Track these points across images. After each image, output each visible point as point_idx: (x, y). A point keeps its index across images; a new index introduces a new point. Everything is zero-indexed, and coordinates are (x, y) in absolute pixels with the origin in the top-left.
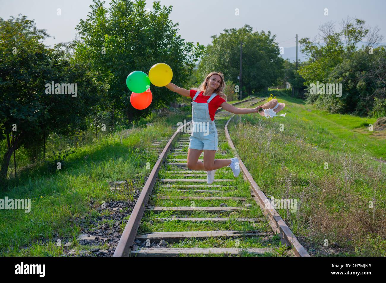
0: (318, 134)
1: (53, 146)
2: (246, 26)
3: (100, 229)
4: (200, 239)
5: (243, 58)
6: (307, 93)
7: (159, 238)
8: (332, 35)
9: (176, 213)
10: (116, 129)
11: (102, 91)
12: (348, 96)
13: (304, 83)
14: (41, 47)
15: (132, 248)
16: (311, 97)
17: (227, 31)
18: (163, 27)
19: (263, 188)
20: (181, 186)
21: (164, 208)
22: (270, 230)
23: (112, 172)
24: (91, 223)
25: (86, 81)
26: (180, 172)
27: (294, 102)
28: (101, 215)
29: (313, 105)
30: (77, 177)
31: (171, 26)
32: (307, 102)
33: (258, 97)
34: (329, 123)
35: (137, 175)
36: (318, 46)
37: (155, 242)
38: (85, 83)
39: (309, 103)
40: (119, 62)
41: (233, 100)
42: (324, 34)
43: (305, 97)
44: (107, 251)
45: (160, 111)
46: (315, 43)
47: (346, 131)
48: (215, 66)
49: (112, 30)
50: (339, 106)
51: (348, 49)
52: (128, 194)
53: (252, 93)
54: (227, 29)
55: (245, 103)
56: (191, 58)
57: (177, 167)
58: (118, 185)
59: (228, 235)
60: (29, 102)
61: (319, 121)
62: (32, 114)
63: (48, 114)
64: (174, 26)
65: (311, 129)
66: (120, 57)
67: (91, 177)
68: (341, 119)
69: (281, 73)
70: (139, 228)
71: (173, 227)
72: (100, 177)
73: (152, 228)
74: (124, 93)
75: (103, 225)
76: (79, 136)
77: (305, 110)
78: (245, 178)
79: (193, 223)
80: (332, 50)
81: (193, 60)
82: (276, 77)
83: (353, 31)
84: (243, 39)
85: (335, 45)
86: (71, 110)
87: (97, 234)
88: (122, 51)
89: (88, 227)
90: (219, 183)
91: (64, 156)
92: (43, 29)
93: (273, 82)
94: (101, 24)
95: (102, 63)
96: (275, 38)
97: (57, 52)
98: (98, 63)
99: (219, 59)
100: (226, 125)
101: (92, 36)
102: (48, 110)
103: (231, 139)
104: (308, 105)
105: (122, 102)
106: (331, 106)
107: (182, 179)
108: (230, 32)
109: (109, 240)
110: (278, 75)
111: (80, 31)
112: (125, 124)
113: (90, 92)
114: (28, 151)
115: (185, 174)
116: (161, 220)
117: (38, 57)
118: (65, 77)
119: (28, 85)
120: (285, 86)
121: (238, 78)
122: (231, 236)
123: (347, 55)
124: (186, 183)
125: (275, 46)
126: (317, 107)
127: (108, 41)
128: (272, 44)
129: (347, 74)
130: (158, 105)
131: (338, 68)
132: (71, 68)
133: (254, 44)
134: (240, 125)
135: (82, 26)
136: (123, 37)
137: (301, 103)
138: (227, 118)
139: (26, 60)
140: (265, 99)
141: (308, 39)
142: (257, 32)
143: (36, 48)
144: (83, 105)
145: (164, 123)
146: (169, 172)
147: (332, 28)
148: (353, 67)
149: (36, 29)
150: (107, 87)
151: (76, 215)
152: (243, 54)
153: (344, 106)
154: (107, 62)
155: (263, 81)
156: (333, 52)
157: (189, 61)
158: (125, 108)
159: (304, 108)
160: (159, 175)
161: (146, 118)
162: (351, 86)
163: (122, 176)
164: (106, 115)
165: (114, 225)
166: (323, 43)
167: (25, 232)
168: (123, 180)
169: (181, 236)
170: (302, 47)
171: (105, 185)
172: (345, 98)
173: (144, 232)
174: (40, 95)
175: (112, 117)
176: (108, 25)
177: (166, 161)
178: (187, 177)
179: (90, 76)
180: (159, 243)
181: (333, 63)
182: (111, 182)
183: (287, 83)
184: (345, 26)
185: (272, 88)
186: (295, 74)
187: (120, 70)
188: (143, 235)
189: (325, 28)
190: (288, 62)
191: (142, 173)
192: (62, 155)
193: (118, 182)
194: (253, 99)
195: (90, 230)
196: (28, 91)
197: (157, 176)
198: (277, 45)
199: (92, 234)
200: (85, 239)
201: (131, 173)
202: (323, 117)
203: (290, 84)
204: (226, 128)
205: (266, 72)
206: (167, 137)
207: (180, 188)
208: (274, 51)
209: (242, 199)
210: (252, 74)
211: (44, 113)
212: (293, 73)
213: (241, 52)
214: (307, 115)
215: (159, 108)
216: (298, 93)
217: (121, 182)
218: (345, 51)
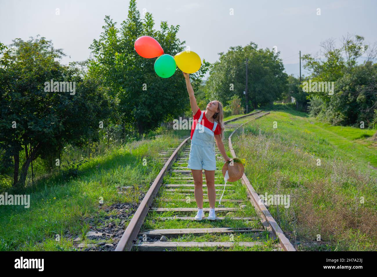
0: (317, 144)
1: (68, 158)
2: (252, 44)
3: (107, 227)
4: (197, 235)
5: (248, 74)
6: (310, 106)
7: (160, 234)
8: (333, 51)
9: (177, 213)
10: (127, 142)
11: (112, 105)
12: (349, 109)
13: (307, 97)
14: (56, 65)
15: (134, 242)
16: (314, 110)
17: (233, 49)
18: (170, 45)
19: (258, 191)
20: (183, 190)
21: (167, 209)
22: (262, 227)
23: (120, 178)
24: (99, 222)
25: (98, 96)
26: (183, 178)
27: (298, 115)
28: (109, 215)
29: (316, 117)
30: (88, 183)
31: (178, 44)
32: (310, 115)
33: (263, 111)
34: (331, 134)
35: (143, 181)
36: (320, 61)
37: (156, 237)
38: (97, 97)
39: (312, 116)
40: (130, 78)
41: (239, 114)
42: (325, 50)
43: (308, 111)
44: (112, 245)
45: (169, 125)
46: (317, 59)
47: (347, 142)
48: (222, 82)
49: (123, 49)
50: (341, 119)
51: (349, 64)
52: (134, 197)
53: (257, 107)
54: (233, 47)
55: (250, 116)
56: (197, 74)
57: (181, 174)
58: (125, 190)
59: (222, 231)
60: (45, 116)
61: (321, 133)
62: (48, 127)
63: (63, 126)
64: (182, 44)
65: (312, 140)
66: (130, 74)
67: (101, 183)
68: (342, 131)
69: (285, 88)
70: (142, 226)
71: (174, 225)
72: (109, 182)
73: (154, 226)
74: (134, 108)
75: (110, 224)
76: (92, 148)
77: (308, 123)
78: (243, 183)
79: (192, 221)
80: (333, 65)
81: (199, 76)
82: (281, 91)
83: (353, 46)
84: (248, 56)
85: (336, 61)
86: (84, 122)
87: (104, 231)
88: (133, 69)
89: (96, 225)
90: (219, 188)
91: (78, 166)
92: (60, 48)
93: (278, 96)
94: (112, 43)
95: (114, 80)
96: (279, 55)
97: (71, 69)
98: (110, 80)
99: (226, 75)
100: (230, 137)
101: (105, 55)
102: (63, 122)
103: (234, 149)
104: (311, 118)
105: (133, 116)
106: (333, 119)
107: (185, 184)
108: (235, 50)
109: (114, 236)
110: (282, 89)
111: (93, 50)
112: (136, 136)
113: (101, 105)
114: (45, 163)
115: (188, 180)
116: (162, 219)
117: (54, 74)
118: (79, 92)
119: (45, 100)
120: (290, 100)
121: (244, 93)
122: (225, 232)
123: (348, 69)
124: (188, 188)
125: (279, 62)
126: (320, 120)
127: (118, 59)
128: (277, 61)
129: (347, 87)
130: (167, 118)
131: (339, 82)
132: (84, 83)
133: (258, 60)
134: (243, 136)
135: (95, 45)
136: (134, 55)
137: (305, 116)
138: (232, 130)
139: (42, 77)
140: (270, 113)
141: (310, 55)
142: (262, 50)
143: (52, 66)
144: (94, 117)
145: (172, 135)
146: (173, 178)
147: (332, 45)
148: (354, 81)
149: (54, 49)
150: (117, 101)
151: (85, 215)
152: (248, 70)
153: (345, 119)
154: (119, 78)
155: (268, 95)
156: (334, 67)
157: (195, 77)
158: (136, 122)
159: (307, 121)
160: (164, 181)
161: (155, 130)
162: (351, 99)
163: (130, 182)
164: (117, 128)
165: (120, 223)
166: (324, 59)
167: (39, 230)
168: (130, 185)
169: (180, 233)
170: (304, 62)
171: (114, 189)
172: (346, 111)
173: (147, 229)
174: (55, 108)
175: (124, 130)
176: (120, 44)
177: (171, 168)
178: (190, 182)
179: (101, 91)
180: (160, 239)
181: (334, 78)
182: (119, 187)
183: (292, 97)
184: (345, 42)
185: (278, 103)
186: (298, 88)
187: (131, 85)
188: (146, 231)
189: (327, 45)
190: (292, 77)
191: (148, 178)
192: (76, 165)
193: (125, 187)
194: (258, 113)
195: (98, 227)
196: (45, 105)
197: (162, 182)
198: (281, 61)
199: (99, 231)
200: (93, 236)
201: (138, 179)
202: (325, 129)
203: (294, 98)
204: (230, 139)
205: (271, 87)
206: (174, 148)
207: (182, 192)
208: (278, 68)
209: (239, 201)
210: (257, 89)
211: (59, 126)
212: (296, 88)
213: (246, 68)
214: (310, 127)
215: (168, 121)
216: (301, 107)
217: (128, 187)
218: (346, 66)
